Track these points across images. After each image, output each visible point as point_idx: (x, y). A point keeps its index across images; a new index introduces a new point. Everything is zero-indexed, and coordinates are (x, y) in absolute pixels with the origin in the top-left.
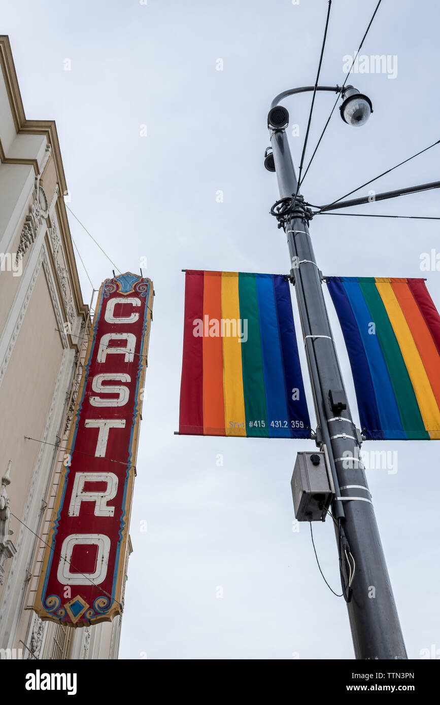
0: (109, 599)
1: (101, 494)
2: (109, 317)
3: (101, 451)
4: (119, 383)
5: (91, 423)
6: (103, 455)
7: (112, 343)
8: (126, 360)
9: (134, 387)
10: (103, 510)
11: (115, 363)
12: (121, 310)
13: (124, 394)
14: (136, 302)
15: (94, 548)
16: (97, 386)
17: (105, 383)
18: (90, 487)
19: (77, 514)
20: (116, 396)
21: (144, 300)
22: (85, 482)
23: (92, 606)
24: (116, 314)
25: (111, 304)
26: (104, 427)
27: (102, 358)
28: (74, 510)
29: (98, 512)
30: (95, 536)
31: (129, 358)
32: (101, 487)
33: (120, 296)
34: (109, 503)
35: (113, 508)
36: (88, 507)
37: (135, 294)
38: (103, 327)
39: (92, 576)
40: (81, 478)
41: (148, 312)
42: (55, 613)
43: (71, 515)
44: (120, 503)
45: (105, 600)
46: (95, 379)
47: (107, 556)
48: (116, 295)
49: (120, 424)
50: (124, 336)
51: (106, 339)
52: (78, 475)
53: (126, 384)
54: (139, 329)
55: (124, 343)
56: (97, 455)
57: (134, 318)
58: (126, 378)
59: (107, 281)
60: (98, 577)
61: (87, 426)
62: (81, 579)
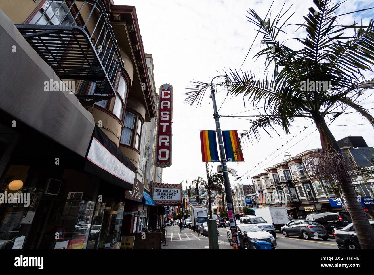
0: (170, 163)
1: (165, 141)
2: (163, 96)
3: (164, 131)
4: (167, 114)
5: (161, 124)
7: (164, 104)
8: (168, 108)
9: (170, 115)
10: (166, 144)
11: (165, 109)
12: (166, 94)
13: (168, 116)
14: (169, 92)
15: (165, 152)
16: (162, 115)
17: (164, 114)
18: (163, 139)
19: (161, 145)
20: (166, 117)
21: (171, 92)
23: (166, 164)
24: (164, 96)
25: (163, 92)
26: (165, 125)
27: (162, 108)
28: (160, 144)
29: (165, 145)
30: (165, 150)
31: (169, 108)
32: (165, 139)
33: (165, 90)
34: (168, 143)
35: (168, 144)
36: (163, 143)
37: (168, 90)
38: (161, 99)
39: (165, 158)
40: (161, 137)
41: (172, 95)
42: (159, 165)
43: (160, 145)
44: (170, 142)
45: (169, 163)
46: (161, 113)
47: (168, 154)
48: (164, 90)
49: (168, 124)
50: (167, 102)
51: (163, 102)
52: (160, 136)
53: (168, 114)
54: (170, 100)
55: (167, 104)
56: (164, 132)
57: (169, 97)
58: (168, 113)
59: (161, 86)
60: (167, 158)
61: (161, 125)
62: (163, 159)
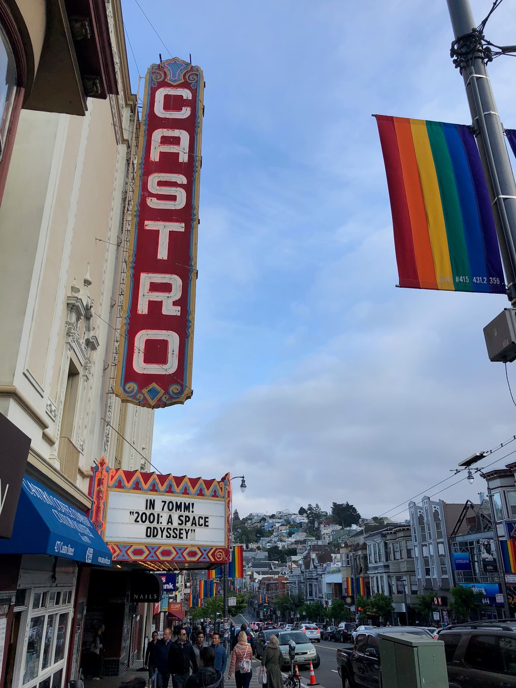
0: (182, 385)
1: (167, 294)
2: (159, 110)
3: (163, 253)
4: (174, 184)
5: (150, 225)
6: (165, 258)
7: (165, 140)
8: (181, 160)
9: (189, 189)
10: (170, 310)
11: (169, 163)
12: (172, 103)
13: (181, 195)
14: (187, 94)
15: (164, 343)
16: (153, 187)
17: (161, 184)
18: (154, 287)
19: (145, 312)
20: (173, 198)
21: (195, 93)
22: (150, 282)
23: (167, 392)
24: (166, 107)
25: (160, 94)
26: (164, 229)
27: (155, 156)
28: (143, 308)
29: (165, 312)
30: (164, 332)
31: (184, 158)
32: (166, 288)
33: (170, 86)
34: (175, 303)
35: (179, 308)
36: (155, 306)
37: (185, 85)
38: (154, 122)
39: (165, 367)
40: (146, 279)
41: (200, 107)
42: (134, 397)
43: (140, 312)
44: (185, 302)
45: (179, 388)
46: (151, 178)
47: (177, 350)
48: (164, 84)
49: (179, 227)
50: (176, 133)
51: (157, 134)
52: (143, 276)
53: (181, 186)
54: (191, 125)
55: (176, 141)
56: (160, 257)
57: (185, 113)
58: (182, 179)
59: (153, 66)
60: (171, 366)
61: (147, 228)
62: (154, 369)
